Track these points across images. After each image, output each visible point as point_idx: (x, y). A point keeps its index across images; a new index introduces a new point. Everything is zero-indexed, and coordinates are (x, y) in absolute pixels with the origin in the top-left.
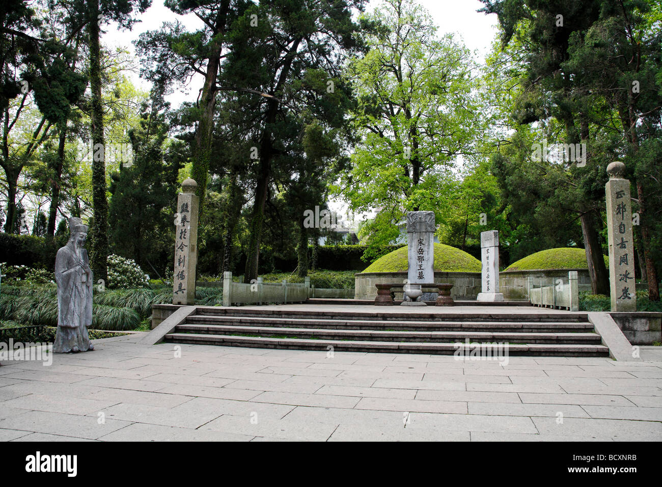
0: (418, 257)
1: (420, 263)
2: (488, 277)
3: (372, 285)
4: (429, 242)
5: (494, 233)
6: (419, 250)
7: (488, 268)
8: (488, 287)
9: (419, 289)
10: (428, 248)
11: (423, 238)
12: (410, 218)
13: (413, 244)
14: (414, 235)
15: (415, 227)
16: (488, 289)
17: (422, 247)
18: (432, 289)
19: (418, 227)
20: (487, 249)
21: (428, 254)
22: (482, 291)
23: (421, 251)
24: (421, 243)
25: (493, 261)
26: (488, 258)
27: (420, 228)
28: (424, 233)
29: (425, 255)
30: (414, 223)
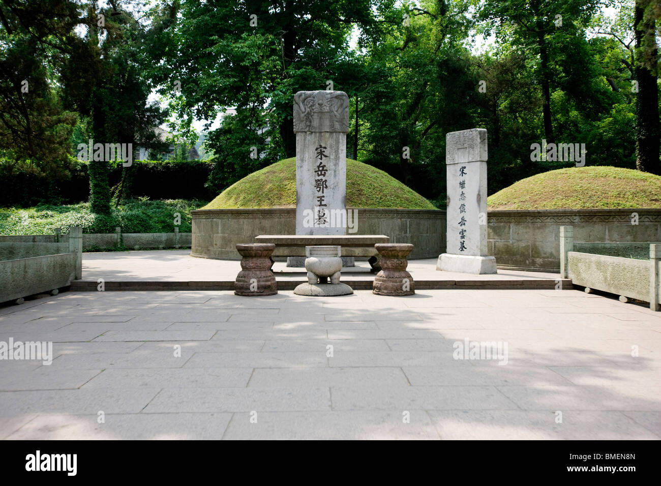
0: (317, 181)
1: (320, 194)
2: (463, 222)
3: (223, 232)
4: (337, 152)
5: (480, 133)
6: (319, 167)
7: (463, 205)
8: (463, 243)
9: (336, 255)
10: (336, 164)
11: (326, 144)
12: (301, 105)
13: (307, 155)
14: (308, 138)
15: (311, 122)
16: (463, 247)
17: (324, 161)
18: (353, 249)
19: (316, 123)
20: (460, 166)
21: (335, 176)
22: (448, 250)
23: (321, 170)
24: (321, 153)
25: (477, 193)
26: (462, 184)
27: (321, 125)
28: (327, 135)
29: (329, 177)
30: (308, 114)
